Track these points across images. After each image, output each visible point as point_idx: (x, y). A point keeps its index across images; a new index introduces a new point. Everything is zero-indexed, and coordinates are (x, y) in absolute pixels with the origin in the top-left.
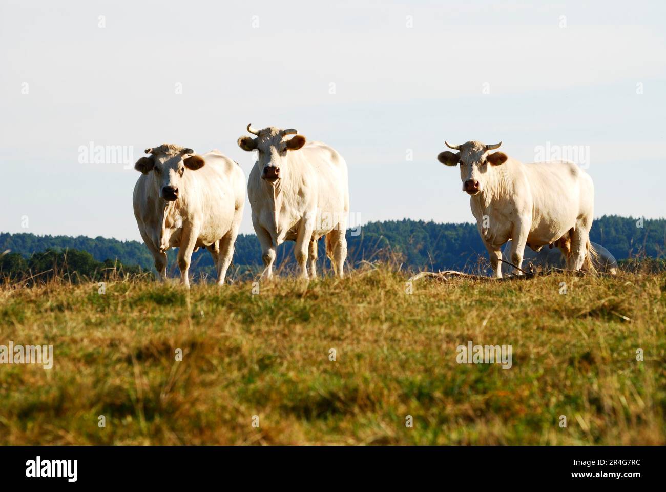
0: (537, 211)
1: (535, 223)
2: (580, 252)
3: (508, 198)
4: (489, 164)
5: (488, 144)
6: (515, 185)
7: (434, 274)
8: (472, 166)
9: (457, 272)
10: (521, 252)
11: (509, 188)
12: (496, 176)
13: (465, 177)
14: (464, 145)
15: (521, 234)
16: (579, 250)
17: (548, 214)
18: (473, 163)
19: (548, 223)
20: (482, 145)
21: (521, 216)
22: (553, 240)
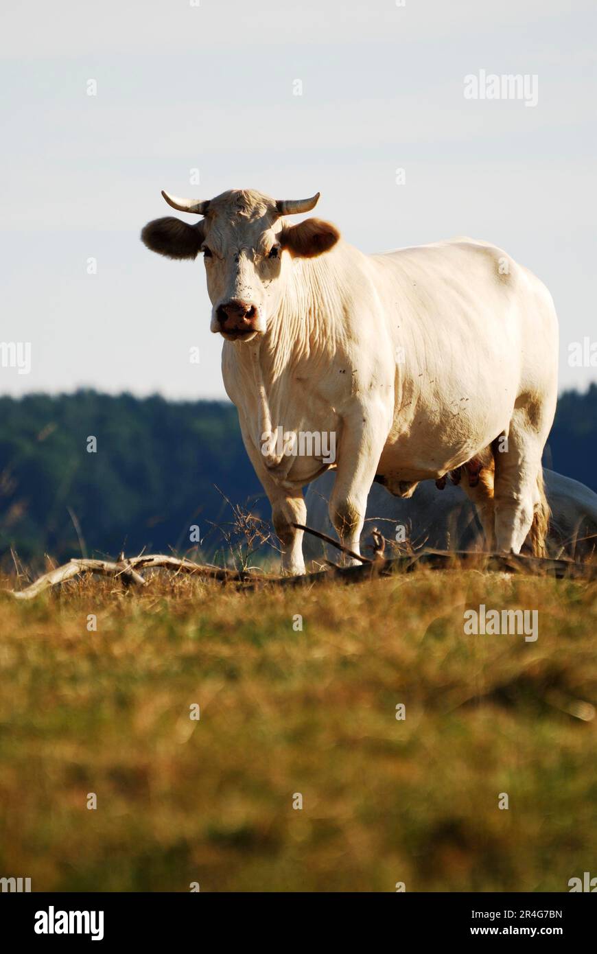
0: (406, 388)
1: (401, 418)
2: (521, 497)
3: (333, 349)
4: (286, 255)
5: (284, 198)
6: (351, 315)
7: (109, 565)
8: (237, 260)
9: (173, 560)
10: (359, 499)
11: (335, 320)
12: (300, 288)
13: (219, 293)
14: (215, 199)
15: (365, 450)
16: (518, 491)
17: (437, 395)
18: (240, 252)
19: (437, 420)
20: (265, 201)
21: (365, 400)
22: (448, 465)
